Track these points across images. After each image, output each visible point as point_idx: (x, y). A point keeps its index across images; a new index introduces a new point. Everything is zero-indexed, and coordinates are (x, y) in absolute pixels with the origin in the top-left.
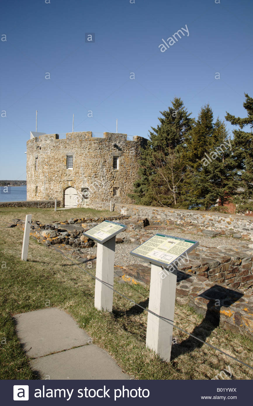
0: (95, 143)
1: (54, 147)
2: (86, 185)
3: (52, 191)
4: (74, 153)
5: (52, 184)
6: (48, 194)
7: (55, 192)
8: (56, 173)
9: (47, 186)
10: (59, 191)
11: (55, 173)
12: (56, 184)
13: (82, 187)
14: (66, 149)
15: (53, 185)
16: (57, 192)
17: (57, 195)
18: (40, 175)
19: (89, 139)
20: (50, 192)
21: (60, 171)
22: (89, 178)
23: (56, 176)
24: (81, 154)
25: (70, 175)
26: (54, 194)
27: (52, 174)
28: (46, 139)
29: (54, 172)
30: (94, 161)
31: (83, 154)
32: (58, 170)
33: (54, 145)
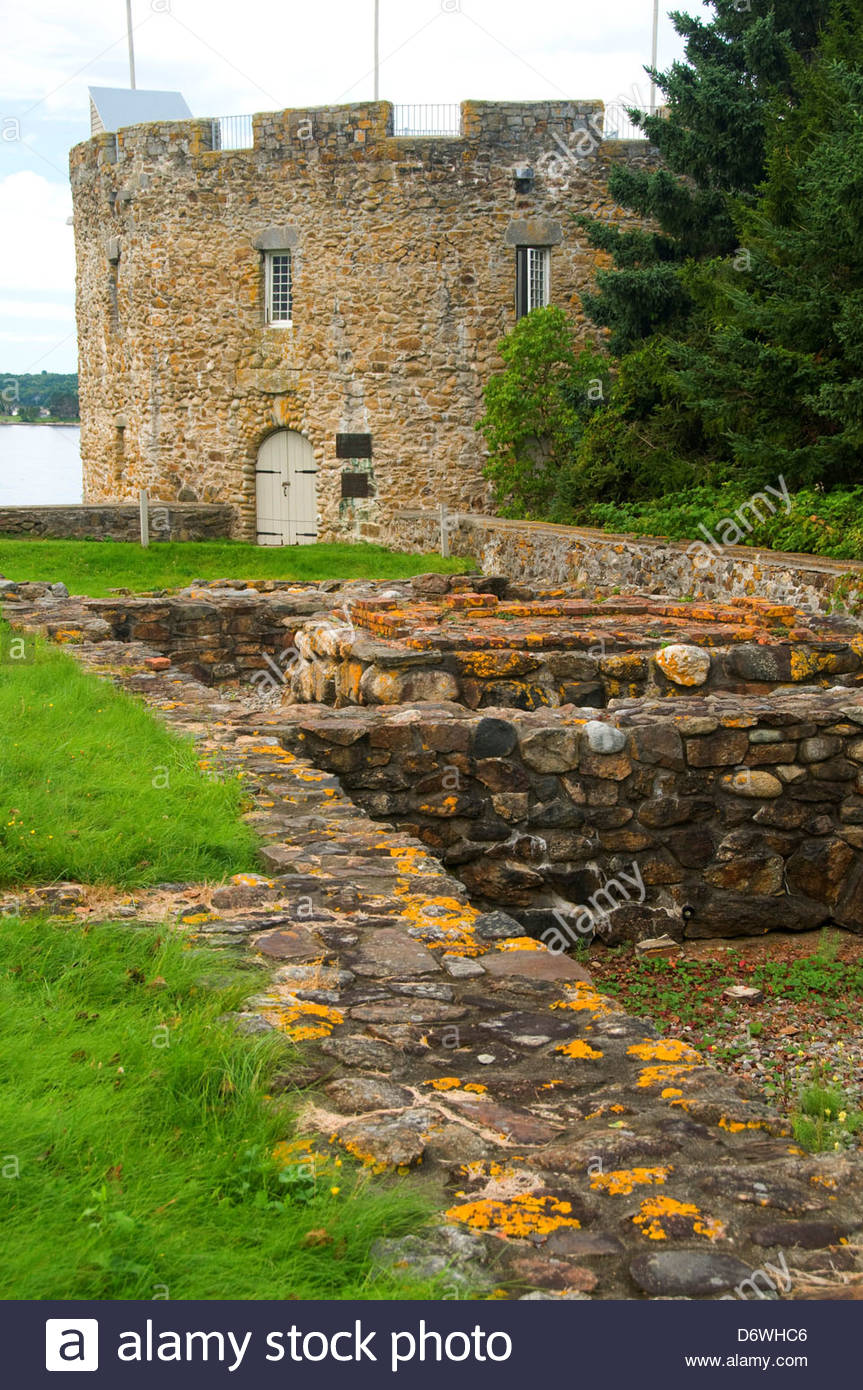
0: (403, 172)
1: (192, 196)
2: (363, 421)
3: (190, 453)
4: (293, 235)
5: (189, 413)
6: (173, 468)
7: (205, 456)
8: (211, 351)
9: (165, 422)
10: (228, 450)
11: (202, 353)
12: (208, 412)
13: (343, 431)
14: (256, 210)
15: (198, 419)
16: (214, 456)
17: (216, 476)
18: (135, 363)
19: (374, 150)
20: (183, 456)
21: (232, 340)
22: (378, 376)
23: (210, 366)
24: (333, 242)
25: (278, 362)
26: (201, 469)
27: (192, 356)
28: (152, 151)
29: (199, 346)
30: (402, 277)
31: (341, 238)
32: (216, 332)
33: (195, 187)
